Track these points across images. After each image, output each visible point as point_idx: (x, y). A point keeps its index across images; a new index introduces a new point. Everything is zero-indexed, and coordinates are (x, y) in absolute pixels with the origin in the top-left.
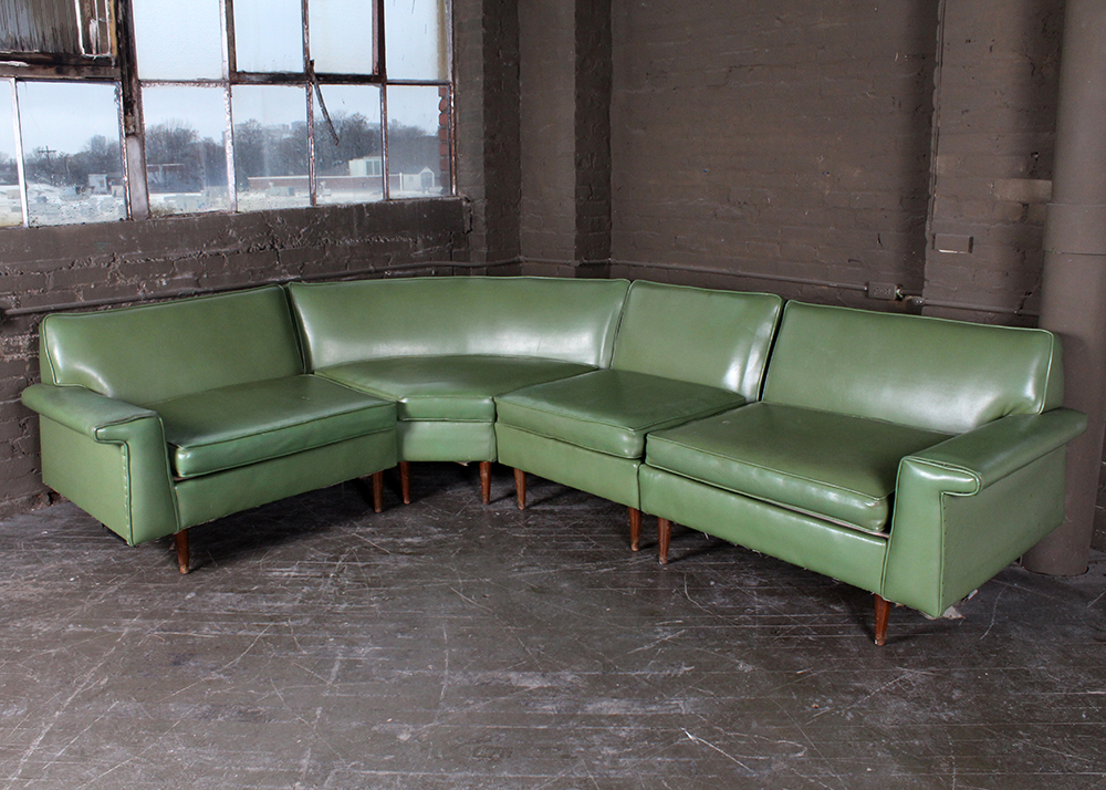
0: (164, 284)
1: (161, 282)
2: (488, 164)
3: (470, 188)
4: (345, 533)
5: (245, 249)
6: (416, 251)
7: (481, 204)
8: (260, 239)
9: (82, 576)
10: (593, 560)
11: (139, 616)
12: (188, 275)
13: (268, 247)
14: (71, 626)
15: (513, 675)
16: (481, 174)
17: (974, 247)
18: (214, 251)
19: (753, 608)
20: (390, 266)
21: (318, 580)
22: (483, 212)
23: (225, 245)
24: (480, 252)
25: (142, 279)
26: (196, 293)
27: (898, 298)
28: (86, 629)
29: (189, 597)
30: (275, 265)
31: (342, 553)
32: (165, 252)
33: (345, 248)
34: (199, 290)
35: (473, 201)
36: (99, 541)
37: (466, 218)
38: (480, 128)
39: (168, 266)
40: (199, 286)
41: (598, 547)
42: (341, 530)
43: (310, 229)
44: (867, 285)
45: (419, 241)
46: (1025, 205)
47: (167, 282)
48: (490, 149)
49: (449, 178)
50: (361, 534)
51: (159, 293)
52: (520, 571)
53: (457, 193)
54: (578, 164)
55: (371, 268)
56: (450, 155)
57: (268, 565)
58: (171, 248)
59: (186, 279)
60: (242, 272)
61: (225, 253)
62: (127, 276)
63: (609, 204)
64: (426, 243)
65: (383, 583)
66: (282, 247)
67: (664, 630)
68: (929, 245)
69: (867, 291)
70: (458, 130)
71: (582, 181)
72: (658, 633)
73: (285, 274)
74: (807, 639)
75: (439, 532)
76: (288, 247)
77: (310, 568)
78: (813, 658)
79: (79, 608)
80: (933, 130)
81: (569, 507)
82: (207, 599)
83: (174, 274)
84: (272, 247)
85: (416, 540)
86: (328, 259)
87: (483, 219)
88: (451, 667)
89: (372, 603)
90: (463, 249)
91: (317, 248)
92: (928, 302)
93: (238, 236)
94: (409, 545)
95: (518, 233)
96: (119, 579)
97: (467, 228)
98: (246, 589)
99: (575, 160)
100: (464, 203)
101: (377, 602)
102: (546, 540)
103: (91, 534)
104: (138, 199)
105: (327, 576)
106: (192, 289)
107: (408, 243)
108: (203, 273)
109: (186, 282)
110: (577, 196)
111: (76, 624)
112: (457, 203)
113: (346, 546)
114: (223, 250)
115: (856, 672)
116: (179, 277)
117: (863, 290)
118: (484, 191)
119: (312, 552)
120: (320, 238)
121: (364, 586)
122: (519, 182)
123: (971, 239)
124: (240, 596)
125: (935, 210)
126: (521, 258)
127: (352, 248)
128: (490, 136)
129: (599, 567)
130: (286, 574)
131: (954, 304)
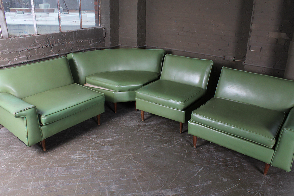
0: (17, 60)
1: (15, 59)
2: (111, 17)
3: (105, 24)
4: (88, 138)
5: (42, 46)
6: (91, 44)
7: (109, 29)
8: (46, 43)
9: (6, 165)
10: (166, 143)
11: (33, 181)
12: (24, 56)
13: (49, 45)
14: (9, 188)
15: (163, 191)
16: (109, 21)
17: (262, 50)
18: (32, 48)
19: (217, 157)
20: (84, 49)
21: (87, 159)
22: (110, 32)
23: (35, 46)
24: (108, 43)
25: (9, 59)
26: (28, 62)
27: (233, 61)
28: (15, 189)
29: (47, 170)
30: (51, 51)
31: (90, 146)
32: (16, 49)
33: (71, 44)
34: (28, 61)
35: (106, 28)
36: (8, 149)
37: (104, 33)
38: (108, 6)
39: (17, 54)
40: (28, 60)
41: (165, 138)
42: (86, 137)
43: (61, 39)
44: (224, 56)
45: (92, 41)
46: (277, 39)
47: (18, 59)
48: (111, 13)
49: (98, 21)
50: (93, 138)
51: (15, 63)
52: (146, 149)
53: (101, 26)
54: (138, 18)
55: (79, 50)
56: (99, 15)
57: (68, 154)
58: (18, 48)
59: (24, 58)
60: (41, 54)
61: (36, 48)
62: (4, 58)
63: (145, 29)
64: (94, 42)
65: (108, 158)
66: (53, 45)
67: (197, 168)
68: (248, 48)
69: (225, 58)
70: (101, 7)
71: (139, 23)
72: (196, 169)
73: (54, 54)
74: (235, 167)
75: (116, 136)
76: (55, 45)
77: (82, 154)
78: (241, 174)
79: (9, 180)
80: (252, 17)
81: (149, 123)
82: (53, 170)
83: (20, 56)
84: (50, 45)
85: (110, 139)
86: (66, 48)
87: (109, 34)
88: (144, 191)
89: (107, 166)
90: (103, 43)
91: (63, 45)
92: (247, 64)
93: (39, 42)
94: (109, 141)
95: (119, 38)
96: (20, 165)
97: (104, 36)
98: (65, 164)
99: (137, 17)
100: (103, 29)
101: (109, 166)
102: (149, 136)
103: (3, 146)
104: (4, 31)
105: (89, 157)
106: (26, 61)
107: (89, 42)
108: (29, 55)
109: (24, 59)
110: (138, 28)
111: (11, 187)
112: (101, 29)
113: (90, 144)
114: (35, 48)
115: (254, 178)
116: (21, 57)
117: (223, 58)
118: (110, 25)
119: (81, 147)
120: (64, 42)
121: (103, 160)
122: (119, 22)
123: (261, 48)
124: (64, 168)
125: (251, 39)
126: (120, 45)
127: (73, 44)
128: (111, 9)
129: (168, 145)
130: (76, 157)
131: (254, 65)
